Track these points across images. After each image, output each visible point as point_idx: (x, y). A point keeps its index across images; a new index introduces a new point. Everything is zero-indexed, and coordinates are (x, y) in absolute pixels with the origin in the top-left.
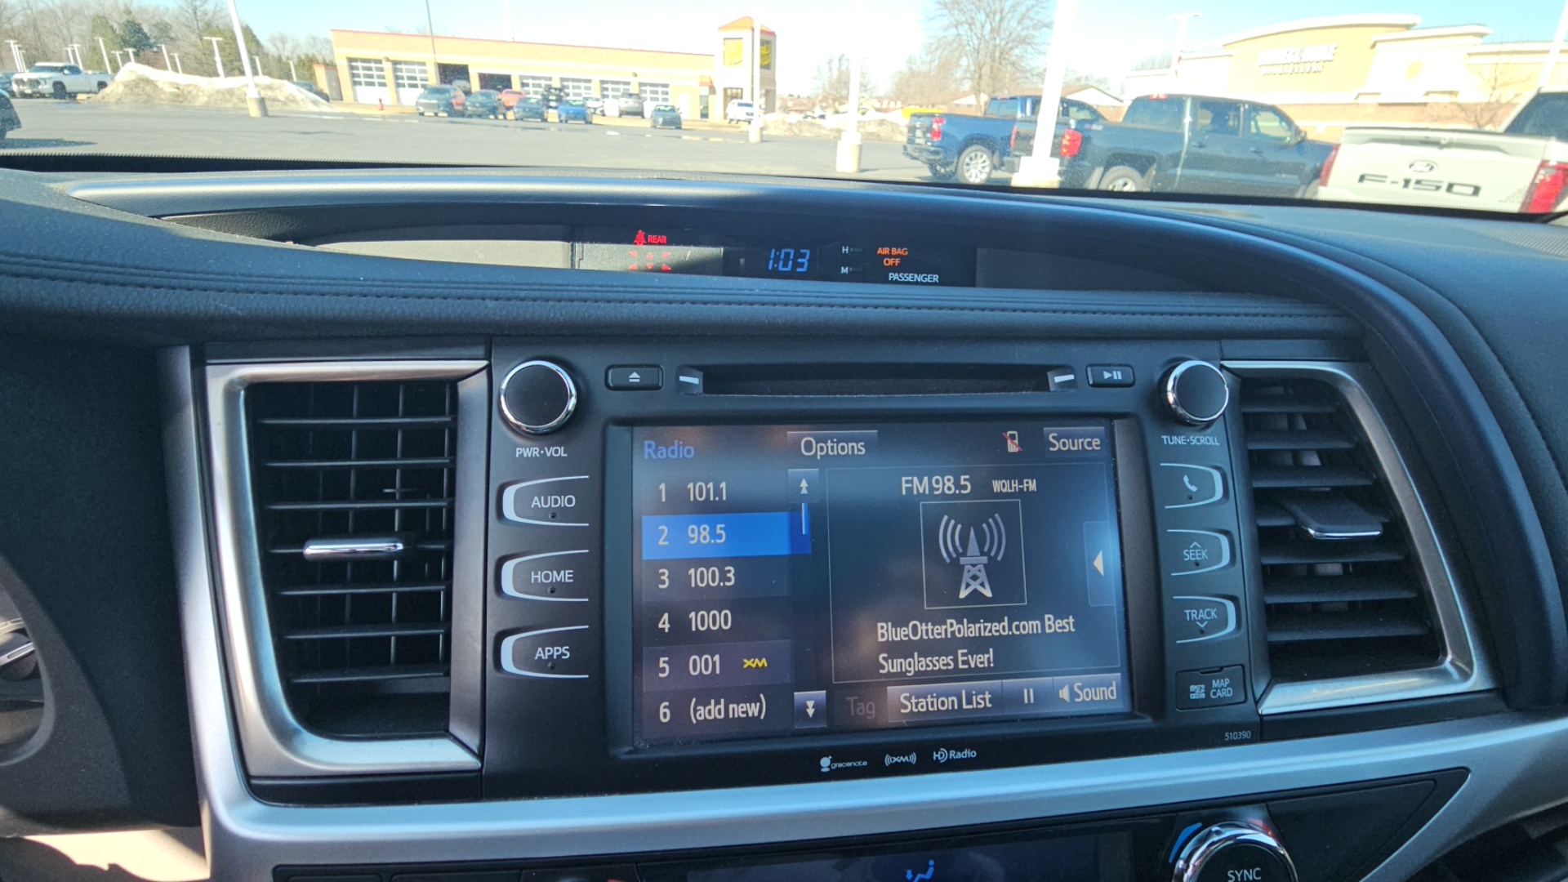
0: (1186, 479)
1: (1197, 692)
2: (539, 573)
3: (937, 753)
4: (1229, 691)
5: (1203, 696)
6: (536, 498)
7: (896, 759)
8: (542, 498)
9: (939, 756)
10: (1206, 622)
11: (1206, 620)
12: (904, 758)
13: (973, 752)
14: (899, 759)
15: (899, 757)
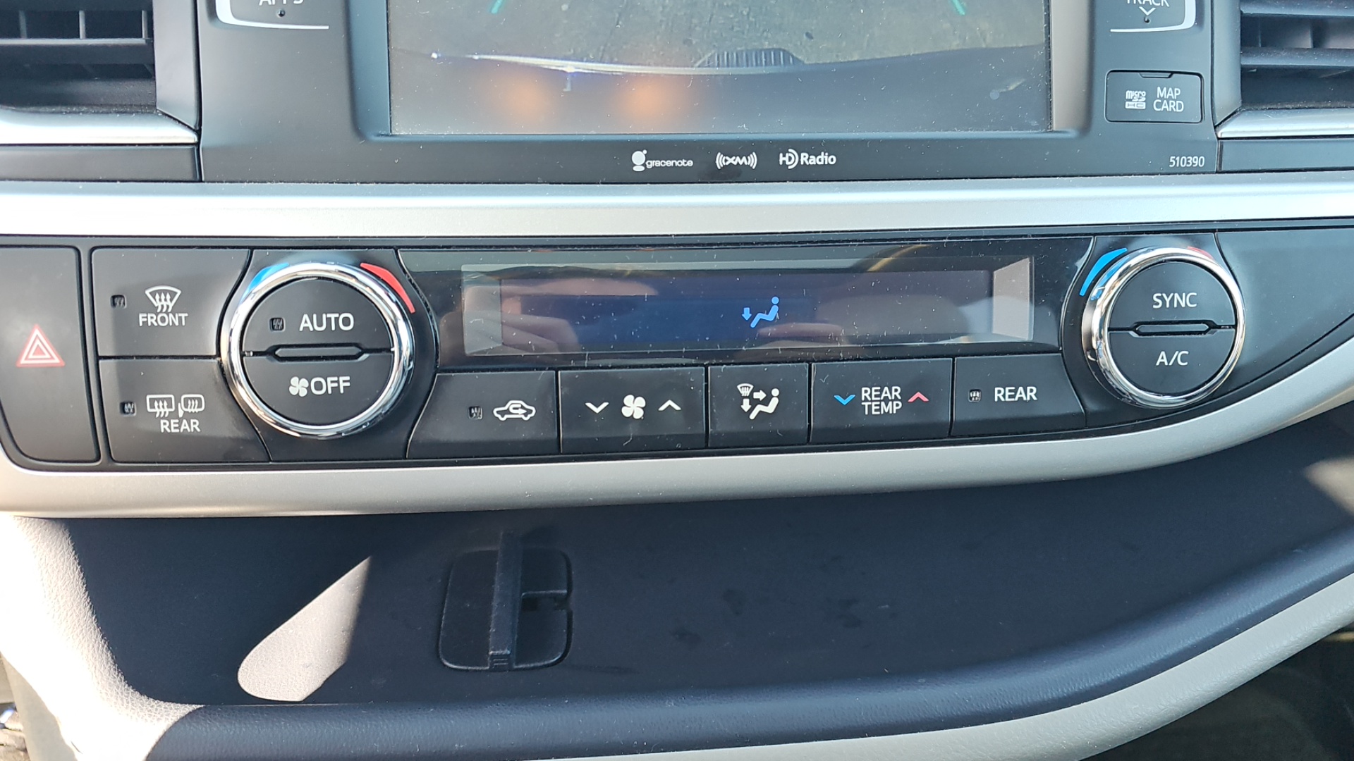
1: (1135, 100)
3: (784, 156)
4: (1180, 104)
5: (1143, 106)
7: (730, 160)
9: (786, 159)
10: (1153, 9)
11: (1153, 6)
12: (741, 158)
13: (831, 157)
14: (734, 160)
15: (734, 158)
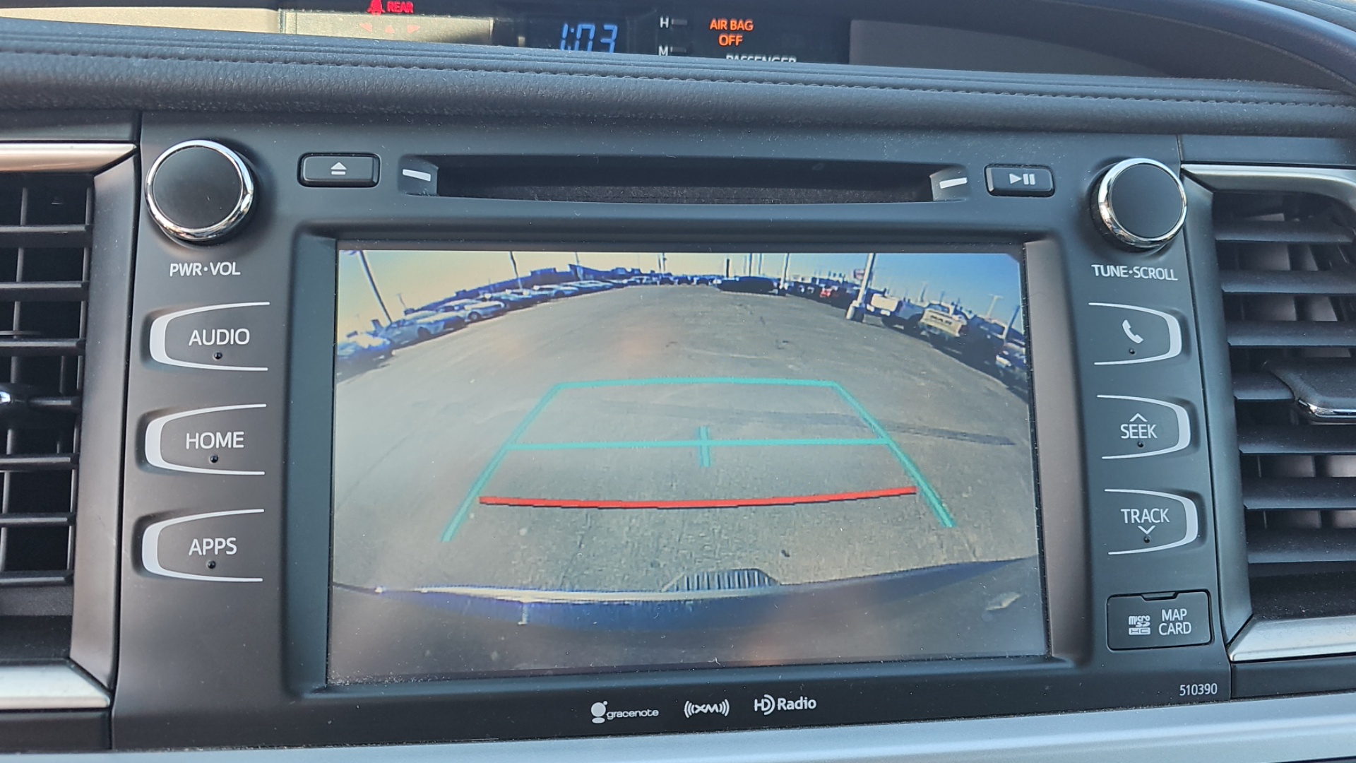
0: (1126, 326)
1: (1139, 626)
2: (197, 435)
3: (759, 702)
4: (1187, 625)
5: (1148, 631)
6: (196, 332)
7: (700, 708)
8: (204, 331)
9: (762, 705)
10: (1153, 527)
11: (1153, 523)
12: (712, 707)
13: (811, 701)
14: (705, 708)
15: (704, 706)
